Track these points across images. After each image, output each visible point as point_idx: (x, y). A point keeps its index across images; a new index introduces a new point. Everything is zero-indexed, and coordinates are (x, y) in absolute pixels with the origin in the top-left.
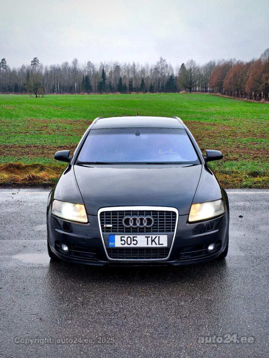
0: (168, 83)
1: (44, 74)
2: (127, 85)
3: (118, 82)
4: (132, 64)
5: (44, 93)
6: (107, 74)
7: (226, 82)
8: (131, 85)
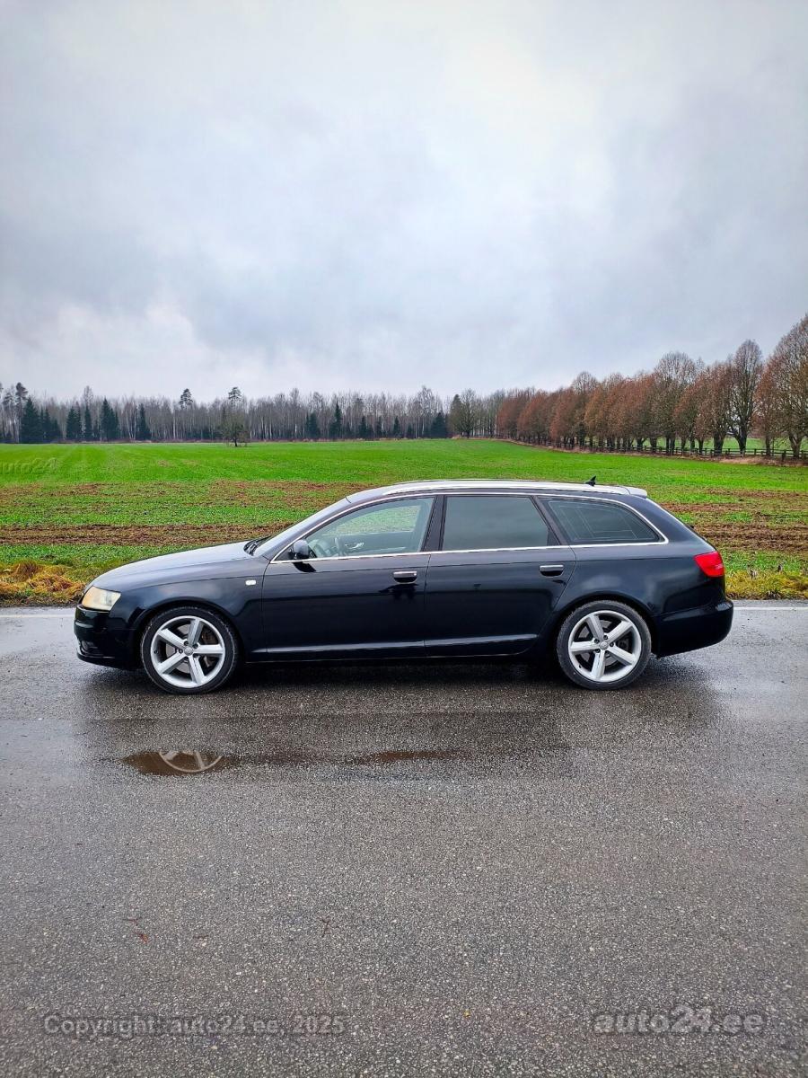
0: (434, 424)
1: (248, 412)
2: (373, 426)
3: (359, 424)
4: (380, 396)
5: (247, 439)
6: (343, 411)
7: (521, 421)
8: (378, 427)
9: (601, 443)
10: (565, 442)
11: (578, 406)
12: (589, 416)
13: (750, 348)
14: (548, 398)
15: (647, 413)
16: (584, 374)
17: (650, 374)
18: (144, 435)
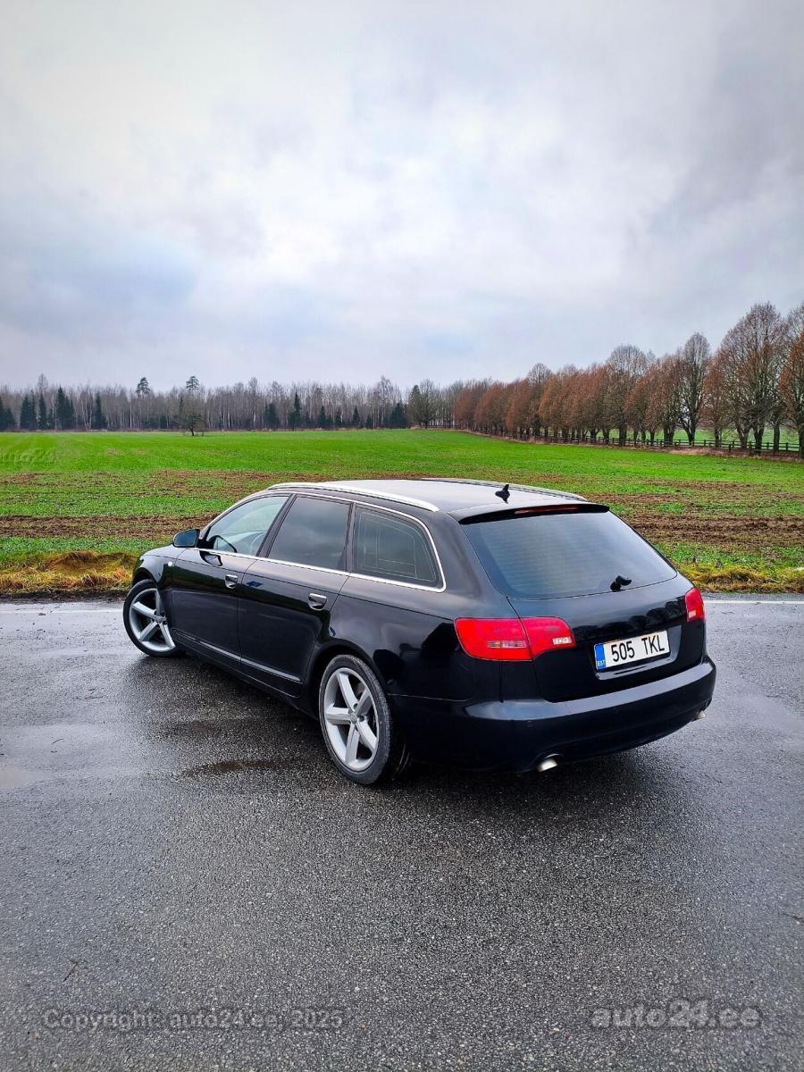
0: (393, 413)
1: (206, 401)
2: (333, 416)
3: (318, 413)
4: (339, 386)
5: (206, 428)
6: (303, 401)
7: (478, 412)
8: (338, 417)
9: (556, 434)
10: (522, 432)
11: (533, 398)
12: (543, 408)
13: (698, 342)
14: (504, 390)
15: (599, 404)
16: (539, 366)
17: (602, 366)
18: (100, 423)
